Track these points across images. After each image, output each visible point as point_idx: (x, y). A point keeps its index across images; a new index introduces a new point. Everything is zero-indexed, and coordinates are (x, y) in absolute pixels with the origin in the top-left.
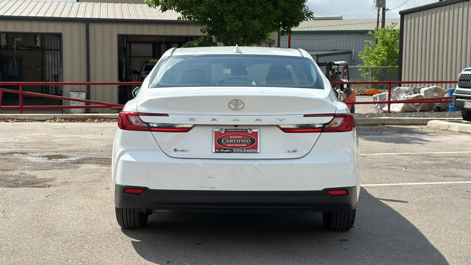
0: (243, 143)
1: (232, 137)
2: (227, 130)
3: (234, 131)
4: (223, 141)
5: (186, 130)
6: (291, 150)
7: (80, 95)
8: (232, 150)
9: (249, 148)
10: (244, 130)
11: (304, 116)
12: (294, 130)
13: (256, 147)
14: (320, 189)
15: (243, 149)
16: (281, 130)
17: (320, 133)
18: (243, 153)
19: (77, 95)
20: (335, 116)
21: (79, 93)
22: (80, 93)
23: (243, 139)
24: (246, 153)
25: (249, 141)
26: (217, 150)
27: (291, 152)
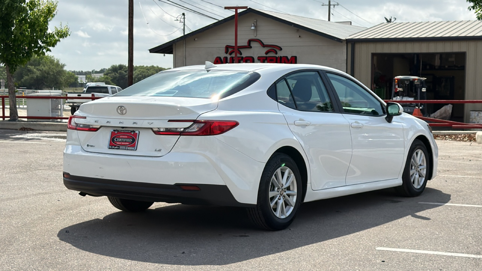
0: (127, 142)
1: (121, 137)
2: (119, 131)
3: (123, 132)
4: (116, 140)
5: (96, 130)
6: (157, 150)
7: (479, 114)
8: (119, 147)
9: (129, 146)
10: (129, 131)
11: (168, 121)
12: (161, 133)
13: (134, 146)
14: (173, 183)
15: (126, 147)
16: (153, 133)
17: (179, 136)
18: (125, 149)
19: (476, 115)
20: (195, 122)
21: (478, 112)
22: (480, 112)
23: (128, 139)
24: (127, 150)
25: (131, 140)
26: (110, 147)
27: (157, 151)
